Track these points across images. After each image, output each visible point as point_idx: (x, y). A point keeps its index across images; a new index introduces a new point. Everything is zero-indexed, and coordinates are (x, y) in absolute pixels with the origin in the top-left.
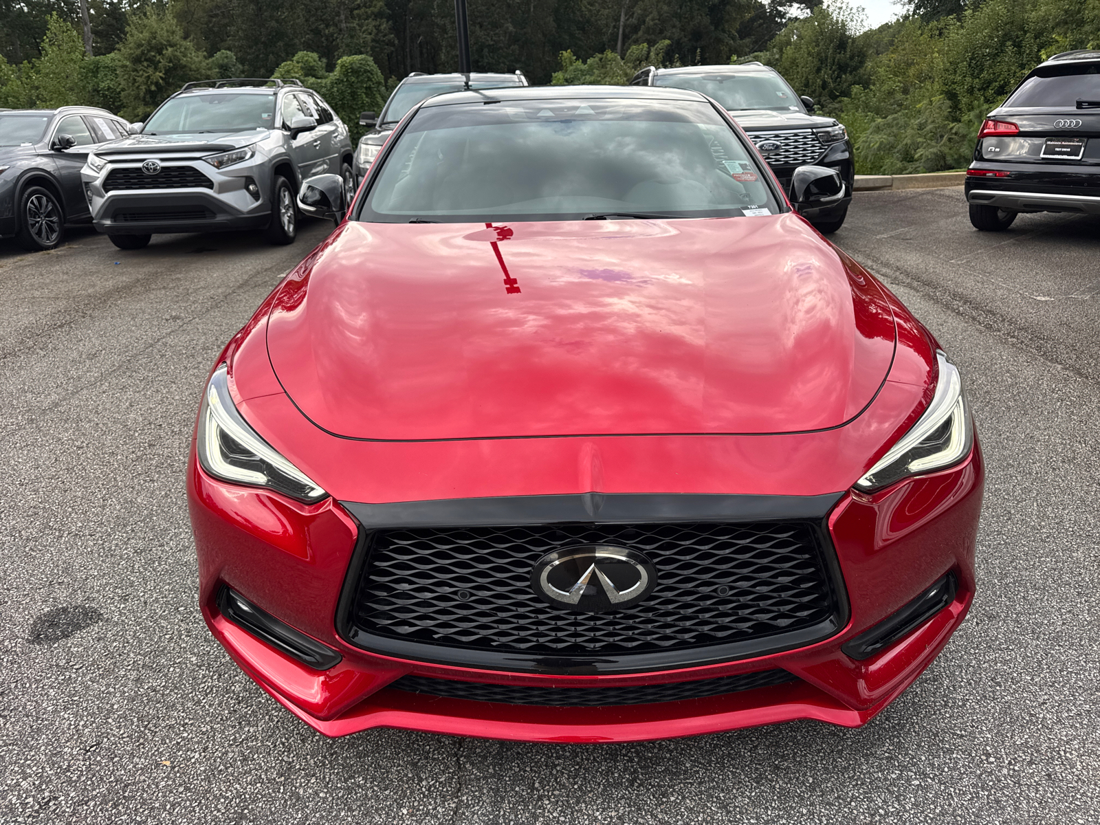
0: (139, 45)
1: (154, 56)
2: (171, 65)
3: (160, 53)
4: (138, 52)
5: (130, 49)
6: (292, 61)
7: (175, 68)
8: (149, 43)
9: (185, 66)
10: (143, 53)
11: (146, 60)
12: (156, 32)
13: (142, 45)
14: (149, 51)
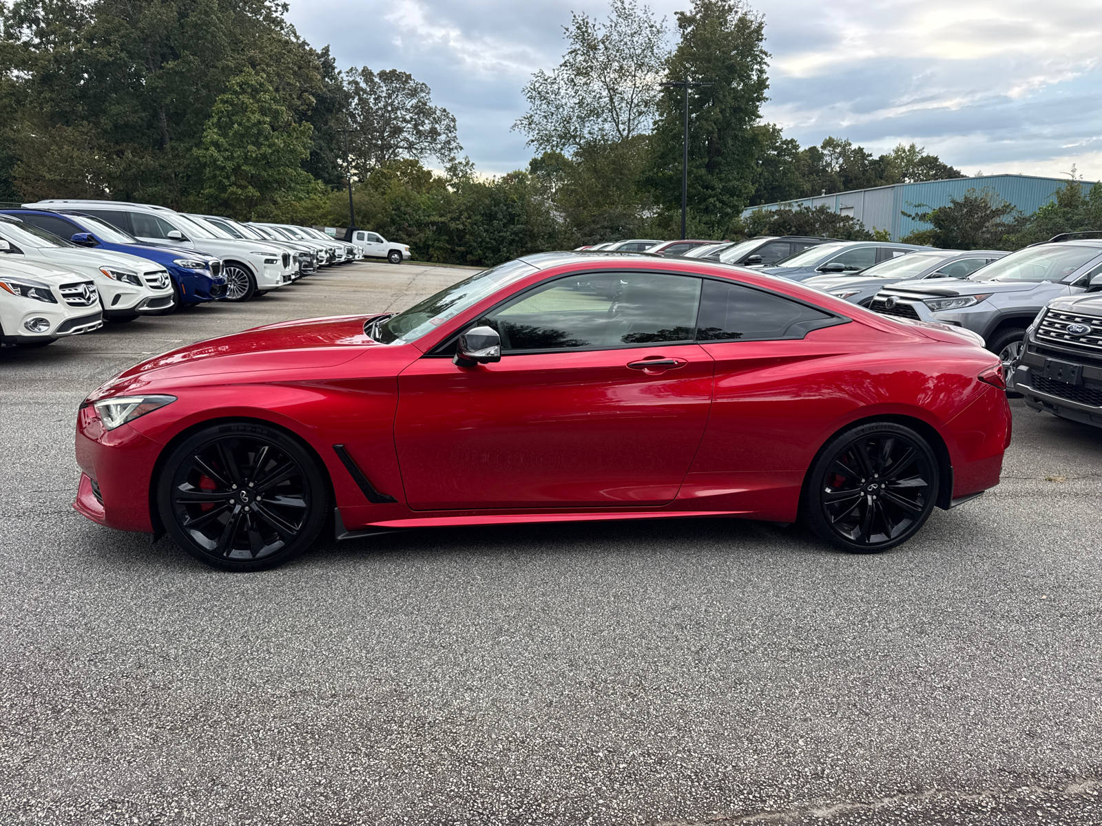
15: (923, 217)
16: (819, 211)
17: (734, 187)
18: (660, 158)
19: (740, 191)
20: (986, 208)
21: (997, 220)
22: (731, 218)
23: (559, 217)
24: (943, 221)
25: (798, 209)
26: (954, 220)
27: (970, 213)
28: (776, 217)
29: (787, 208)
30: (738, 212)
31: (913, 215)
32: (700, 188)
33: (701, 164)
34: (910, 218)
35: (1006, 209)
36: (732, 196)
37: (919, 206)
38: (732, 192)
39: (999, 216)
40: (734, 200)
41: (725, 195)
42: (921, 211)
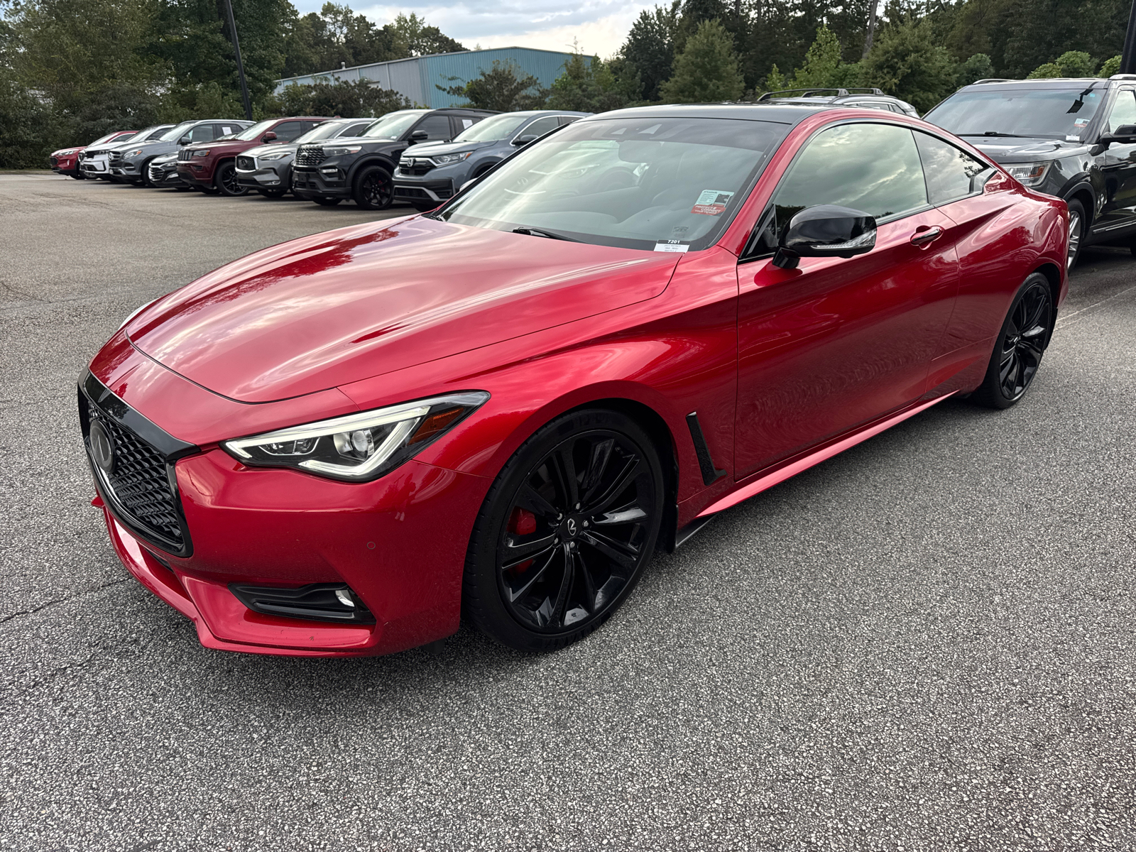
0: (886, 52)
1: (897, 63)
2: (910, 71)
3: (903, 60)
4: (883, 59)
5: (877, 56)
6: (1054, 63)
7: (913, 74)
8: (896, 49)
9: (924, 72)
10: (887, 60)
11: (888, 67)
12: (906, 38)
13: (888, 52)
14: (893, 57)
15: (458, 91)
16: (359, 86)
17: (261, 57)
18: (161, 19)
19: (269, 62)
20: (512, 81)
21: (523, 93)
22: (265, 94)
23: (41, 98)
24: (478, 94)
25: (337, 83)
26: (489, 93)
27: (500, 87)
28: (314, 93)
29: (324, 83)
30: (272, 87)
31: (448, 89)
32: (220, 57)
33: (215, 28)
34: (446, 92)
35: (530, 82)
36: (261, 67)
37: (452, 79)
38: (261, 63)
39: (526, 87)
40: (266, 73)
41: (251, 66)
42: (454, 84)
